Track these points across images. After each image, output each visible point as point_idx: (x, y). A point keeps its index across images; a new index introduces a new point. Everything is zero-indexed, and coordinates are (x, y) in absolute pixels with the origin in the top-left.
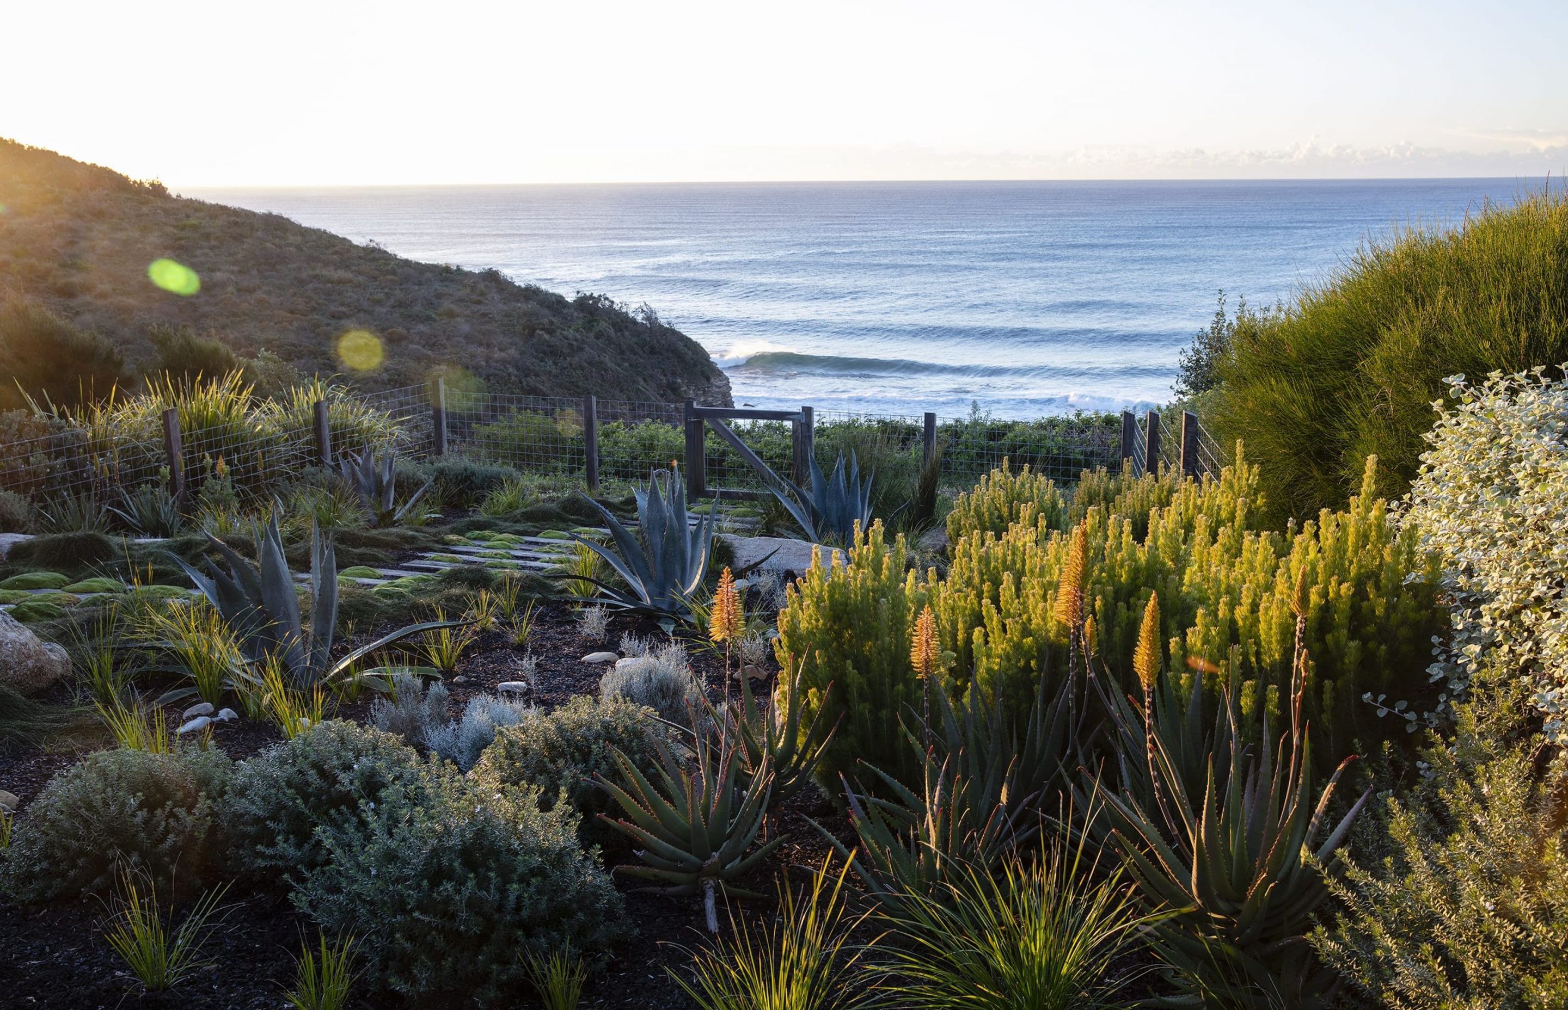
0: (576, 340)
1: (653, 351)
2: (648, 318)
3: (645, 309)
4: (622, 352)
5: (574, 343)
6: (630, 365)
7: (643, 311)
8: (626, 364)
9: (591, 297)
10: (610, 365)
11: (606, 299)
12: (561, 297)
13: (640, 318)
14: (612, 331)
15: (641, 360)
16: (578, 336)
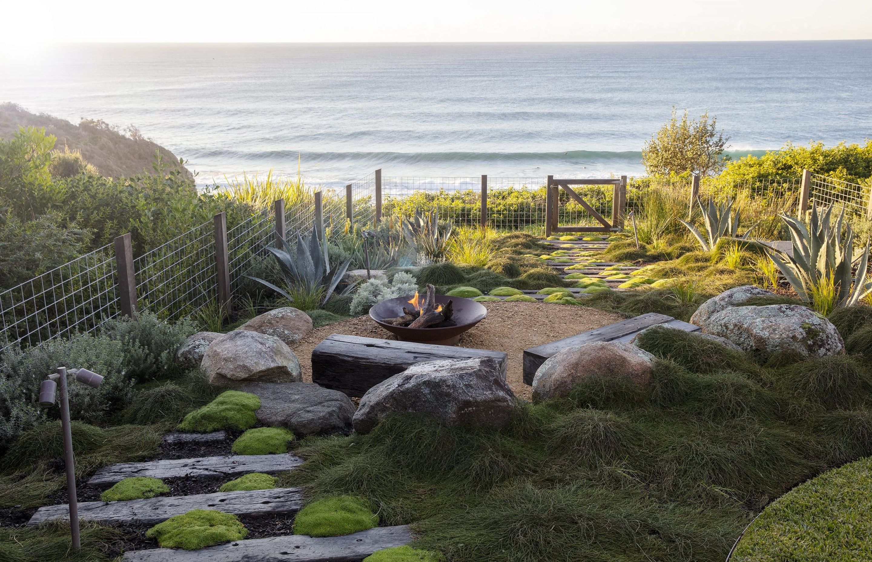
0: (87, 151)
1: (140, 157)
2: (134, 135)
3: (132, 129)
4: (120, 158)
5: (87, 153)
6: (127, 167)
7: (130, 130)
8: (124, 166)
9: (92, 122)
10: (114, 167)
11: (104, 122)
12: (68, 122)
13: (128, 135)
14: (111, 144)
15: (134, 164)
16: (88, 148)
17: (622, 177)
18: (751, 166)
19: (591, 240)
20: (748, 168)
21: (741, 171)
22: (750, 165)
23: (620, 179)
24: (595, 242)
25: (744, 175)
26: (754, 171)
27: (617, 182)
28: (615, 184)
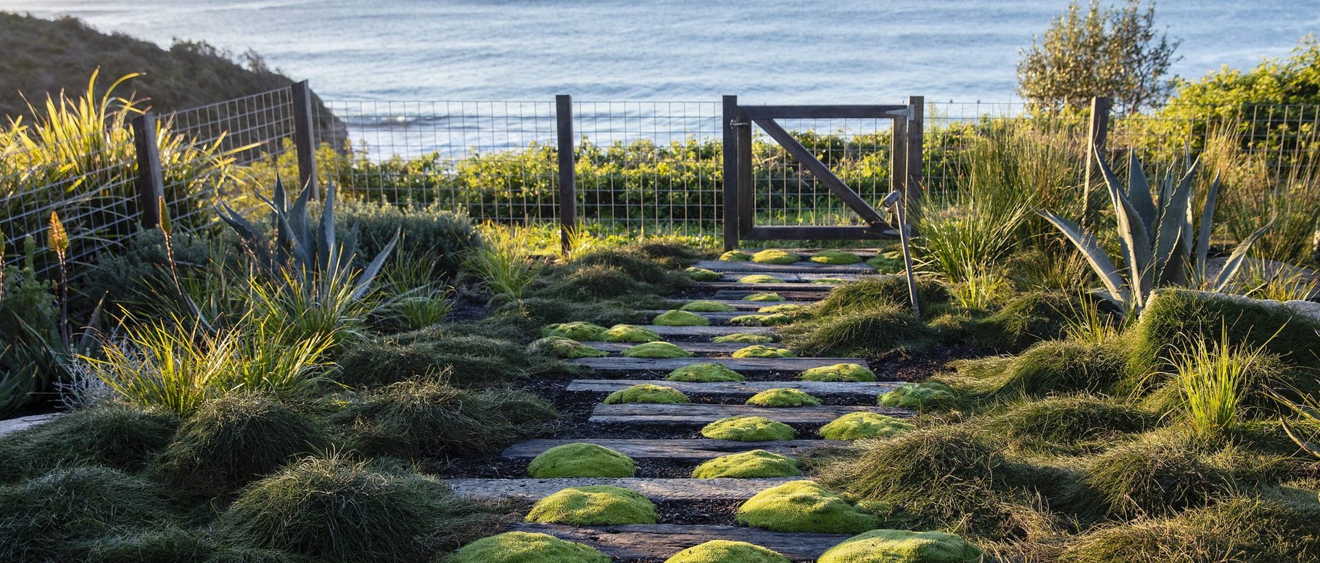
0: (179, 89)
2: (255, 65)
3: (252, 56)
7: (249, 58)
9: (190, 44)
11: (208, 45)
12: (154, 45)
13: (245, 65)
16: (180, 85)
17: (913, 99)
18: (1227, 88)
19: (829, 263)
20: (1223, 93)
21: (1208, 97)
22: (1226, 86)
23: (907, 103)
24: (838, 268)
25: (1214, 106)
26: (1237, 97)
27: (900, 112)
28: (895, 117)
